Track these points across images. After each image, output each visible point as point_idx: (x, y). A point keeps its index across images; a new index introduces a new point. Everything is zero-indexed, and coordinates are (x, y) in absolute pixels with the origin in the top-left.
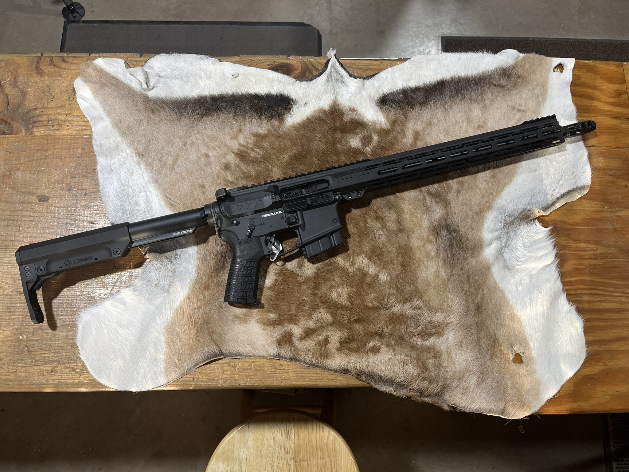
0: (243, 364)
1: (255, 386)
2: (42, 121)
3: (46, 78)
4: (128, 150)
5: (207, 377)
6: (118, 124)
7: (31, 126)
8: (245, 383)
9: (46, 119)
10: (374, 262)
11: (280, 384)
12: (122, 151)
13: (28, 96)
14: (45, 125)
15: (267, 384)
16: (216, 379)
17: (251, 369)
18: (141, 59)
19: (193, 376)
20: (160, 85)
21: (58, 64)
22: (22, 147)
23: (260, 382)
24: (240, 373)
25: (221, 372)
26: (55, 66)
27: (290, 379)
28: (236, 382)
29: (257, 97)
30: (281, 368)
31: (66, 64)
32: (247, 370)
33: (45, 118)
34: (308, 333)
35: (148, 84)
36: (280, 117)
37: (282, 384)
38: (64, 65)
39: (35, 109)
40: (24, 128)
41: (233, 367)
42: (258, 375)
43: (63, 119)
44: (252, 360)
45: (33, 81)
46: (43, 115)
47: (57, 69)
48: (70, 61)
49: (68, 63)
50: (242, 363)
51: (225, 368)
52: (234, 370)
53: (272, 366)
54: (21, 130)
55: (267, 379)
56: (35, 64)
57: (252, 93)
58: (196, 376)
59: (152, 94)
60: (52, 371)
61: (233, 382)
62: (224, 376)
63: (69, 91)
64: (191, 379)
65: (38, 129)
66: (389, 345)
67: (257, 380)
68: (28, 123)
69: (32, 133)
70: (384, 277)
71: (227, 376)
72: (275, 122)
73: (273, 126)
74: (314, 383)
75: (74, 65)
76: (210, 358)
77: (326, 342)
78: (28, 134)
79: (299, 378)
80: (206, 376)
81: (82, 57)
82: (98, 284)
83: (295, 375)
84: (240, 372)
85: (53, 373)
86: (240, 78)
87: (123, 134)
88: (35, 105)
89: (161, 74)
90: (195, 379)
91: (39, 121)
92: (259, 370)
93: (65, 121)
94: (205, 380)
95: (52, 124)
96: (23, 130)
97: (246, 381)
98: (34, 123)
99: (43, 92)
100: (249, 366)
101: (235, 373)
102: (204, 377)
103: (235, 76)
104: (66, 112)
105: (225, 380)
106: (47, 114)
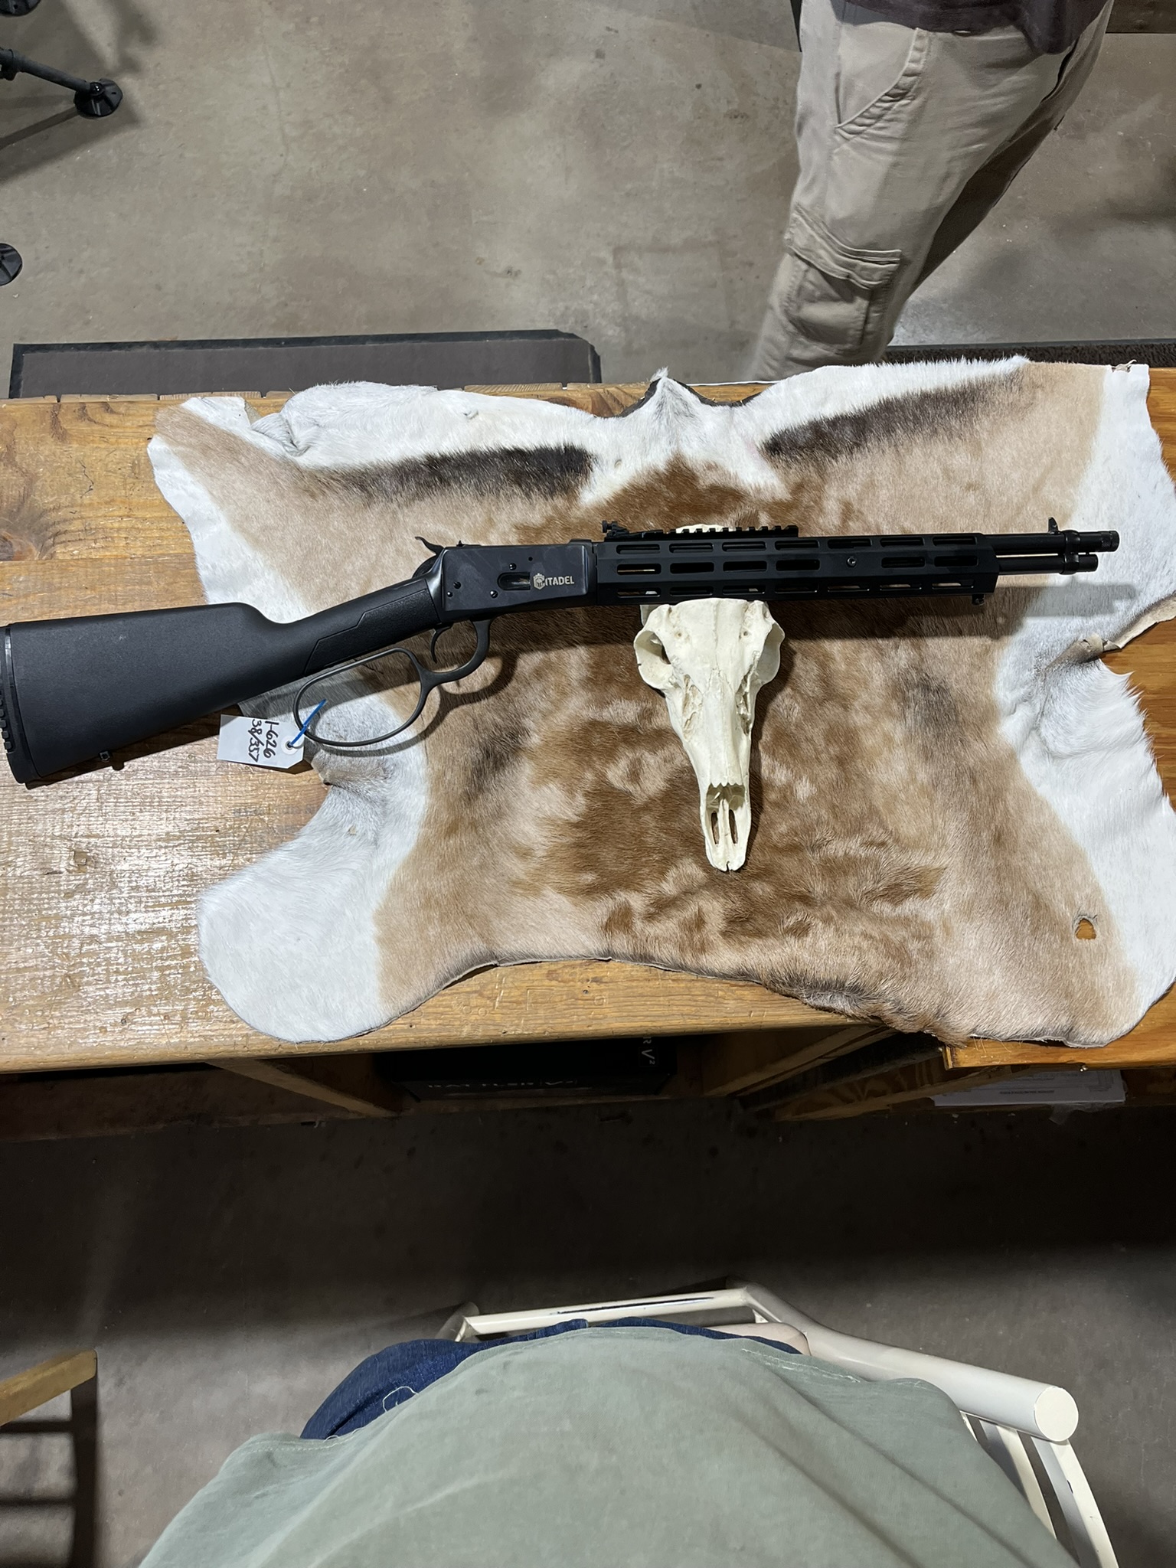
0: (510, 993)
1: (535, 1035)
2: (73, 531)
3: (75, 445)
4: (269, 574)
5: (439, 1022)
6: (241, 524)
7: (50, 541)
8: (515, 1030)
9: (81, 527)
10: (782, 763)
11: (586, 1028)
12: (256, 576)
13: (39, 483)
14: (80, 540)
15: (559, 1030)
16: (456, 1023)
17: (525, 1002)
18: (265, 401)
19: (408, 1021)
20: (321, 445)
21: (98, 418)
22: (36, 585)
23: (545, 1027)
24: (504, 1011)
25: (466, 1010)
26: (90, 420)
27: (605, 1017)
28: (497, 1027)
29: (518, 454)
30: (587, 996)
31: (115, 416)
32: (518, 1003)
33: (76, 525)
34: (661, 907)
35: (295, 442)
36: (569, 492)
37: (590, 1028)
38: (109, 419)
39: (57, 509)
40: (37, 544)
41: (489, 998)
42: (541, 1013)
43: (116, 525)
44: (526, 984)
45: (47, 453)
46: (74, 519)
47: (96, 427)
48: (122, 410)
49: (118, 414)
50: (507, 991)
51: (474, 1002)
52: (492, 1005)
53: (567, 995)
54: (30, 551)
55: (559, 1021)
56: (48, 418)
57: (507, 447)
58: (416, 1021)
59: (303, 461)
60: (124, 1021)
61: (492, 1028)
62: (473, 1018)
63: (123, 470)
64: (406, 1027)
65: (65, 547)
66: (827, 920)
67: (539, 1022)
68: (44, 536)
69: (52, 556)
70: (804, 790)
71: (478, 1018)
72: (560, 502)
73: (555, 508)
74: (655, 1024)
75: (130, 418)
76: (472, 966)
77: (700, 922)
78: (44, 557)
79: (624, 1014)
80: (436, 1019)
81: (145, 402)
82: (206, 847)
83: (615, 1009)
84: (503, 1007)
85: (126, 1026)
86: (480, 417)
87: (256, 542)
88: (55, 500)
89: (322, 423)
90: (414, 1027)
91: (66, 532)
92: (542, 1003)
93: (119, 530)
94: (434, 1027)
95: (93, 537)
96: (34, 549)
97: (518, 1025)
98: (57, 534)
99: (70, 475)
100: (521, 995)
101: (493, 1010)
102: (432, 1022)
103: (471, 416)
104: (121, 513)
105: (475, 1027)
106: (82, 518)
